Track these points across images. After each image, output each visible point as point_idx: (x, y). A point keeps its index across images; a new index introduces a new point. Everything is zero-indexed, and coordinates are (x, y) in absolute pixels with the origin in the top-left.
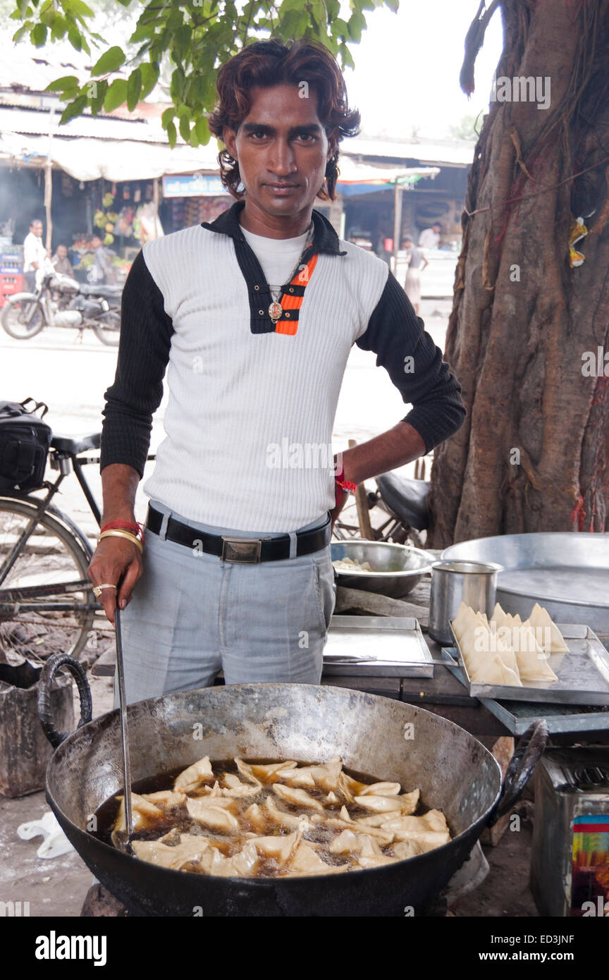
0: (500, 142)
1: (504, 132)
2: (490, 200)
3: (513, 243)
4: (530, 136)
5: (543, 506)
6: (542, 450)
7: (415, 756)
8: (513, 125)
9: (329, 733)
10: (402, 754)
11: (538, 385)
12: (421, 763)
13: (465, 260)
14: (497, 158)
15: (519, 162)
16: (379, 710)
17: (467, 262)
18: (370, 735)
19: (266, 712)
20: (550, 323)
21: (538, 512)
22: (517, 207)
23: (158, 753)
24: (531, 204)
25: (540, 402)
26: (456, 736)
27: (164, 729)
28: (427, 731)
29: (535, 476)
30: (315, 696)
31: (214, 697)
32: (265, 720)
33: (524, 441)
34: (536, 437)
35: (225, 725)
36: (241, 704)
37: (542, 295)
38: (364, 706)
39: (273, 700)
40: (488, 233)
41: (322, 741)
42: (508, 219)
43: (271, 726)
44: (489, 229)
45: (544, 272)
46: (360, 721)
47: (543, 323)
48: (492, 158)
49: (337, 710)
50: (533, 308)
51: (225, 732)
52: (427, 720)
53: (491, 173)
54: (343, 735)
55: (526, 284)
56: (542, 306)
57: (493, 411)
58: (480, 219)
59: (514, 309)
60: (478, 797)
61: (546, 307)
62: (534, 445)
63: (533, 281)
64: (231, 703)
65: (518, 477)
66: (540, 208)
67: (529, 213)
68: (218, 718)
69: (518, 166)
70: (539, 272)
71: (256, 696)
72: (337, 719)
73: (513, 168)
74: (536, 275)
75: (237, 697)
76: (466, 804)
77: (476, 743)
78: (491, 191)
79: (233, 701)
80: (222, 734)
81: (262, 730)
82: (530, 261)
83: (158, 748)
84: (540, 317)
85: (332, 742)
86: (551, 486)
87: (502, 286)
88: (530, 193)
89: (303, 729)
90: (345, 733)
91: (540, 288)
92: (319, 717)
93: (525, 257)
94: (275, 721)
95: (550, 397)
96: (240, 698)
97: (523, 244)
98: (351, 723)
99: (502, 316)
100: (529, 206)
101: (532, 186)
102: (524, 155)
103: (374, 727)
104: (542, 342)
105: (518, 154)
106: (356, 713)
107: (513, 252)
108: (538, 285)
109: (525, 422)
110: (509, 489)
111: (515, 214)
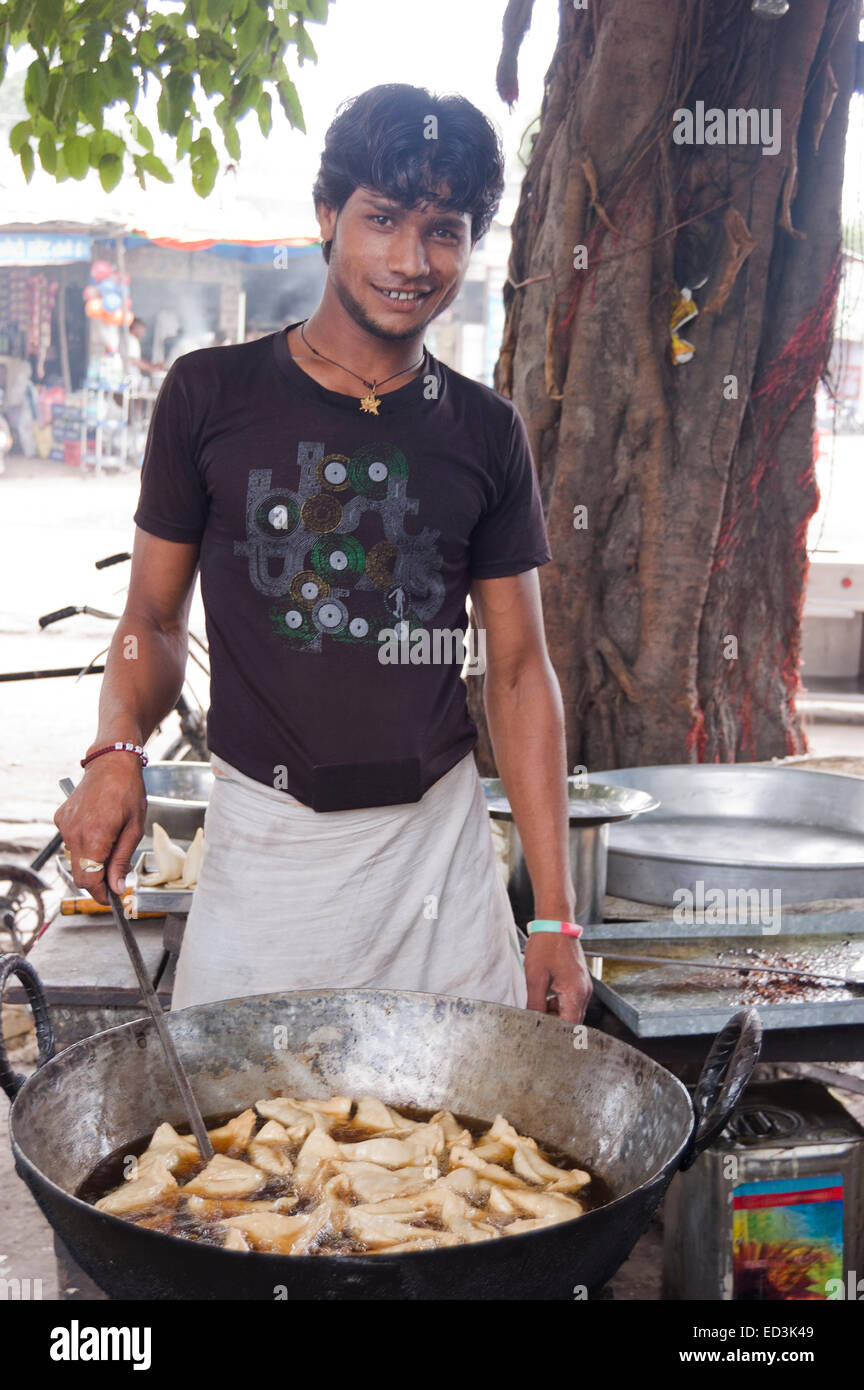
0: (565, 175)
1: (570, 159)
2: (551, 264)
3: (587, 329)
4: (610, 167)
5: (643, 728)
6: (639, 642)
7: (541, 1085)
8: (584, 149)
9: (406, 1061)
10: (521, 1083)
11: (631, 544)
12: (552, 1095)
13: (512, 356)
14: (561, 199)
15: (596, 205)
16: (481, 1021)
17: (516, 358)
18: (469, 1061)
19: (308, 1034)
20: (647, 448)
21: (636, 738)
22: (593, 274)
23: (153, 1104)
24: (615, 269)
25: (633, 570)
26: (605, 1051)
27: (158, 1066)
28: (558, 1047)
29: (631, 681)
30: (382, 1006)
31: (230, 1016)
32: (307, 1047)
33: (610, 630)
34: (629, 623)
35: (247, 1058)
36: (269, 1025)
37: (634, 407)
38: (457, 1018)
39: (319, 1016)
40: (550, 315)
41: (396, 1074)
42: (579, 292)
43: (317, 1055)
44: (551, 308)
45: (636, 372)
46: (452, 1039)
47: (637, 449)
48: (552, 198)
49: (416, 1025)
50: (620, 426)
51: (248, 1068)
52: (557, 1030)
53: (550, 222)
54: (428, 1062)
55: (609, 391)
56: (634, 422)
57: (564, 585)
58: (535, 293)
59: (592, 429)
60: (650, 1135)
61: (640, 425)
62: (625, 635)
63: (619, 386)
64: (256, 1023)
65: (603, 684)
66: (628, 275)
67: (610, 283)
68: (238, 1047)
69: (594, 211)
70: (628, 372)
71: (292, 1010)
72: (418, 1039)
73: (586, 215)
74: (624, 377)
75: (263, 1014)
76: (631, 1147)
77: (638, 1058)
78: (551, 248)
79: (258, 1021)
80: (244, 1071)
81: (304, 1062)
82: (614, 356)
83: (151, 1096)
84: (632, 439)
85: (410, 1074)
86: (655, 696)
87: (573, 394)
88: (612, 253)
89: (367, 1057)
90: (430, 1058)
91: (629, 396)
92: (389, 1037)
93: (606, 350)
94: (323, 1048)
95: (648, 558)
96: (269, 1015)
97: (602, 330)
98: (438, 1043)
99: (576, 440)
100: (610, 272)
101: (616, 239)
102: (602, 193)
103: (474, 1047)
104: (634, 477)
105: (594, 194)
106: (445, 1029)
107: (589, 342)
108: (628, 391)
109: (611, 601)
110: (591, 704)
111: (590, 285)
